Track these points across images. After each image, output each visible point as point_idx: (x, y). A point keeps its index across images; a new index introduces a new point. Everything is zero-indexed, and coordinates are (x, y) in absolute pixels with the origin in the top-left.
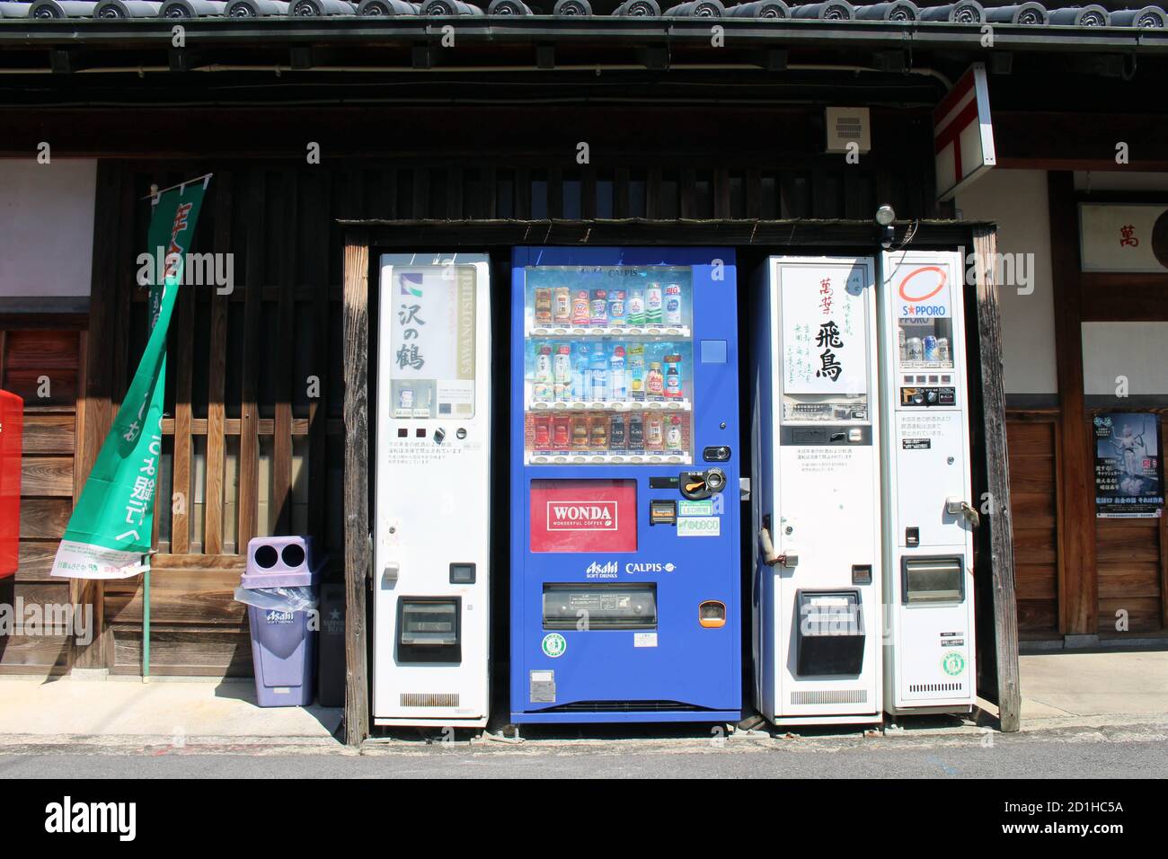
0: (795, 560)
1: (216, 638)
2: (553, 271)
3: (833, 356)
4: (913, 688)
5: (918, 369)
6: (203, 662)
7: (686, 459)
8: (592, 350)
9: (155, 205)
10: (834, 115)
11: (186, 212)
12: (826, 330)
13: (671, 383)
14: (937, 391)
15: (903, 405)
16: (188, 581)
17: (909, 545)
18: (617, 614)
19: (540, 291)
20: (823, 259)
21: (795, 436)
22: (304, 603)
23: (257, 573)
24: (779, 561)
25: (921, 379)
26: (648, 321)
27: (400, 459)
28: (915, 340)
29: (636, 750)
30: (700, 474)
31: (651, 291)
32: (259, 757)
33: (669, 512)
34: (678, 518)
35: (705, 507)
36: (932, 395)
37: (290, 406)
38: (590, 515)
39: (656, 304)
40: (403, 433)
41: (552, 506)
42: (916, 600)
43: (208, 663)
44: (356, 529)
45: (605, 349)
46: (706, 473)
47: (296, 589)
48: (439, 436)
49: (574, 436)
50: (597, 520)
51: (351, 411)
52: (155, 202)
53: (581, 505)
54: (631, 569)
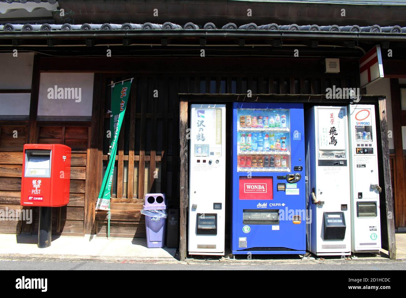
0: (323, 203)
1: (130, 225)
2: (245, 110)
3: (334, 138)
4: (361, 244)
5: (361, 142)
6: (126, 233)
7: (289, 170)
8: (258, 135)
9: (113, 88)
10: (328, 61)
11: (125, 90)
12: (332, 130)
13: (283, 146)
14: (367, 149)
15: (357, 153)
16: (122, 207)
17: (359, 198)
18: (267, 219)
19: (241, 116)
20: (331, 107)
21: (323, 163)
22: (164, 215)
23: (148, 205)
24: (318, 203)
25: (362, 145)
26: (276, 126)
27: (198, 169)
28: (360, 133)
29: (276, 263)
30: (293, 175)
31: (277, 117)
32: (155, 265)
33: (283, 187)
34: (286, 189)
35: (295, 185)
36: (366, 151)
37: (155, 152)
38: (258, 188)
39: (278, 121)
40: (199, 161)
41: (246, 185)
42: (361, 216)
43: (128, 233)
44: (184, 192)
45: (262, 135)
46: (295, 175)
47: (161, 210)
48: (210, 162)
49: (252, 163)
50: (260, 189)
51: (182, 154)
52: (112, 87)
53: (255, 185)
54: (271, 205)
